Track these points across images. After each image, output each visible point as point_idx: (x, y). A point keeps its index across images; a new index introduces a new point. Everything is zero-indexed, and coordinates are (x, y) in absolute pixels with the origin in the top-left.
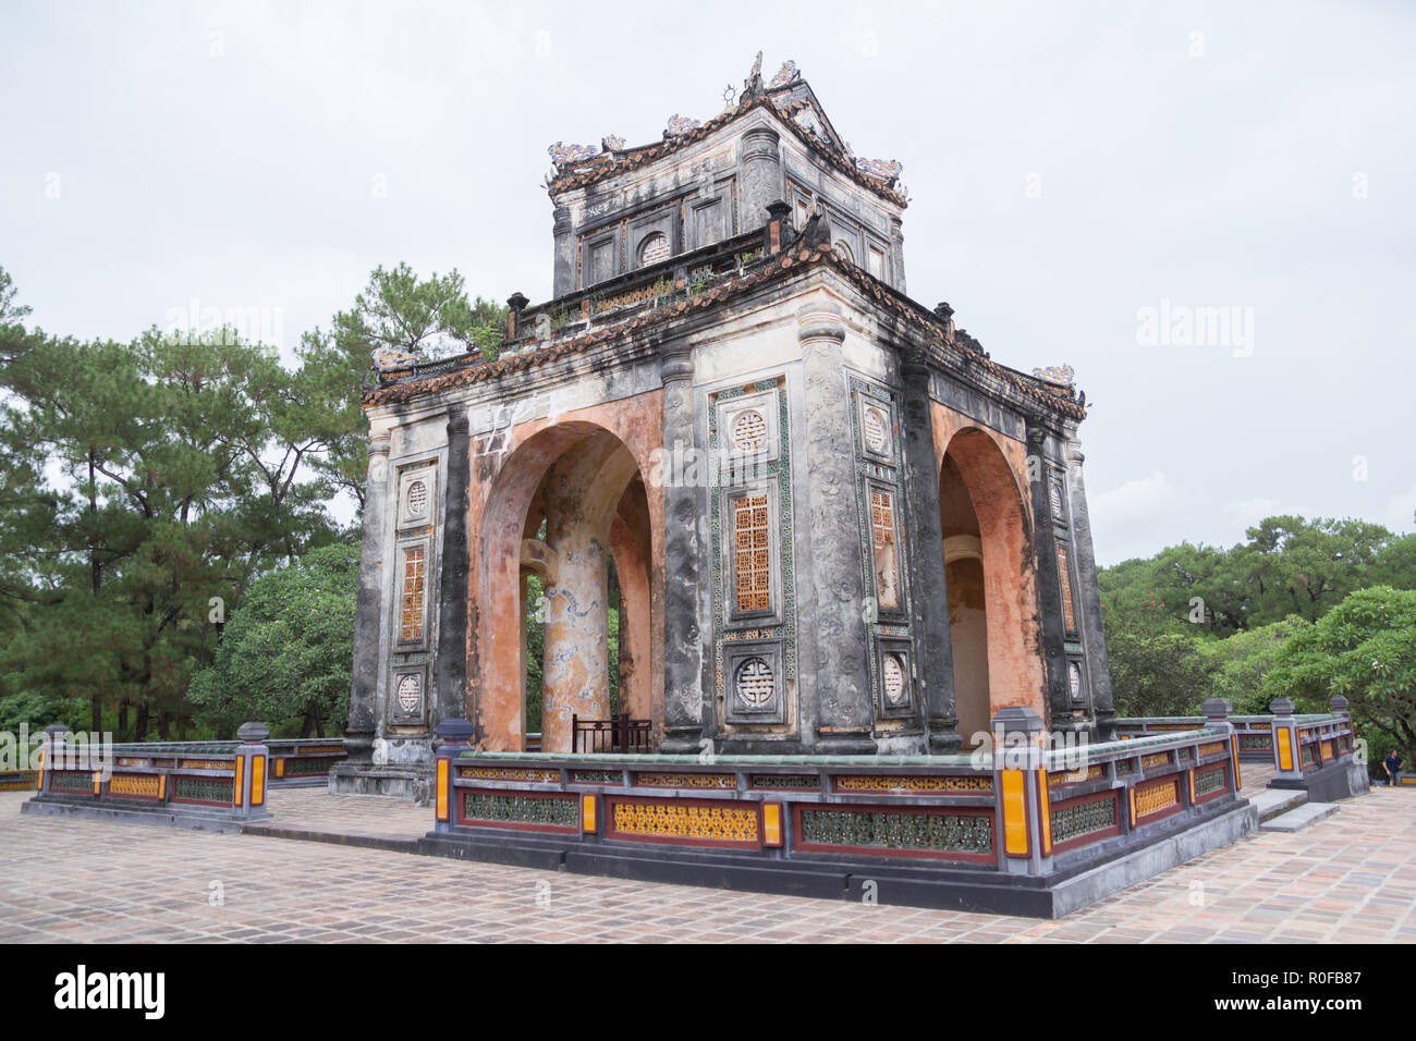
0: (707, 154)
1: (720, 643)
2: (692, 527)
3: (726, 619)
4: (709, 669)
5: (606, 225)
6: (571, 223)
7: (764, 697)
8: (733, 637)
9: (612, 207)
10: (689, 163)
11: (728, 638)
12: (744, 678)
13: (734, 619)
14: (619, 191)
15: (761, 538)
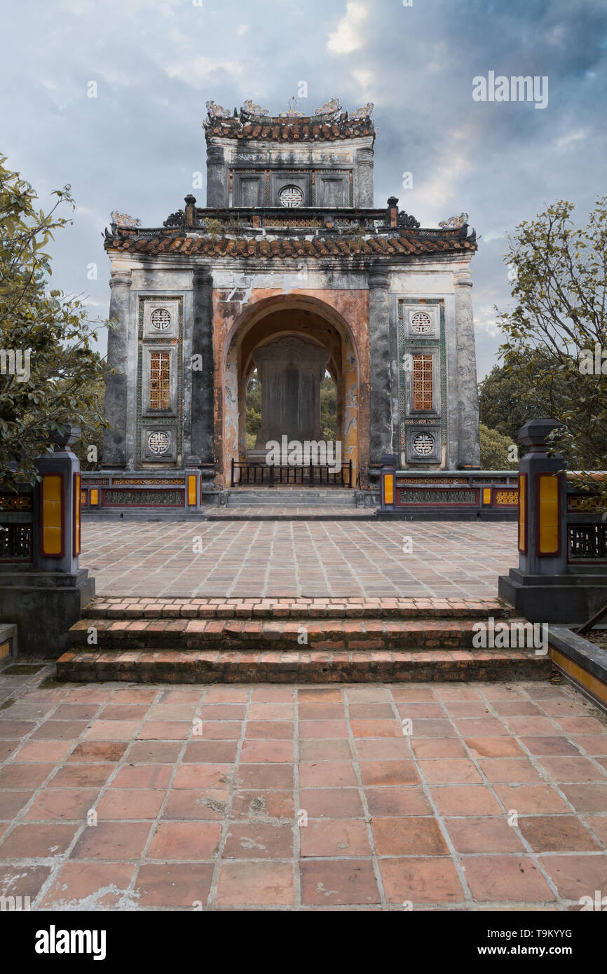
0: (333, 151)
1: (403, 424)
2: (389, 366)
3: (408, 413)
4: (397, 436)
5: (254, 169)
6: (223, 158)
7: (426, 451)
8: (412, 422)
9: (258, 159)
10: (320, 151)
11: (408, 422)
12: (416, 442)
13: (411, 414)
14: (266, 151)
15: (428, 376)
